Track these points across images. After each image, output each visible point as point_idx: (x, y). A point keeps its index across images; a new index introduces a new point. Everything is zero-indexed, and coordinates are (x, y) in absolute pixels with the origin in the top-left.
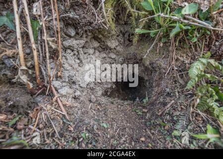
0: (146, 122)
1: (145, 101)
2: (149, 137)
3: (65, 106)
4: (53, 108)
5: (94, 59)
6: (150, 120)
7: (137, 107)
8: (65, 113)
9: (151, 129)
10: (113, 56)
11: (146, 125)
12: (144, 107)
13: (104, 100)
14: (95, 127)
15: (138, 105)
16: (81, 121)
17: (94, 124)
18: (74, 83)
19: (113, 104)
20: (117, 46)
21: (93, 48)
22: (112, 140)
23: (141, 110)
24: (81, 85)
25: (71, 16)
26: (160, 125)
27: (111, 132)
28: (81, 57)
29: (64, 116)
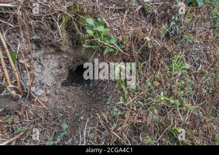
0: (93, 99)
1: (90, 85)
2: (96, 108)
3: (43, 102)
4: (35, 105)
5: (52, 62)
6: (95, 97)
7: (86, 90)
8: (45, 107)
9: (96, 103)
10: (66, 56)
11: (93, 101)
12: (91, 90)
13: (64, 91)
14: (64, 109)
15: (87, 89)
16: (55, 108)
17: (63, 108)
18: (43, 84)
19: (70, 91)
20: (68, 50)
21: (49, 53)
22: (76, 114)
23: (89, 92)
24: (48, 85)
25: (35, 38)
26: (100, 100)
27: (74, 110)
28: (42, 62)
29: (44, 108)
